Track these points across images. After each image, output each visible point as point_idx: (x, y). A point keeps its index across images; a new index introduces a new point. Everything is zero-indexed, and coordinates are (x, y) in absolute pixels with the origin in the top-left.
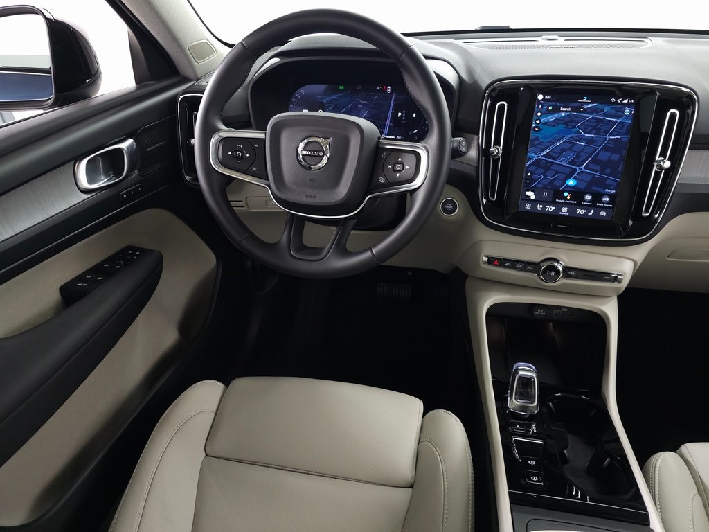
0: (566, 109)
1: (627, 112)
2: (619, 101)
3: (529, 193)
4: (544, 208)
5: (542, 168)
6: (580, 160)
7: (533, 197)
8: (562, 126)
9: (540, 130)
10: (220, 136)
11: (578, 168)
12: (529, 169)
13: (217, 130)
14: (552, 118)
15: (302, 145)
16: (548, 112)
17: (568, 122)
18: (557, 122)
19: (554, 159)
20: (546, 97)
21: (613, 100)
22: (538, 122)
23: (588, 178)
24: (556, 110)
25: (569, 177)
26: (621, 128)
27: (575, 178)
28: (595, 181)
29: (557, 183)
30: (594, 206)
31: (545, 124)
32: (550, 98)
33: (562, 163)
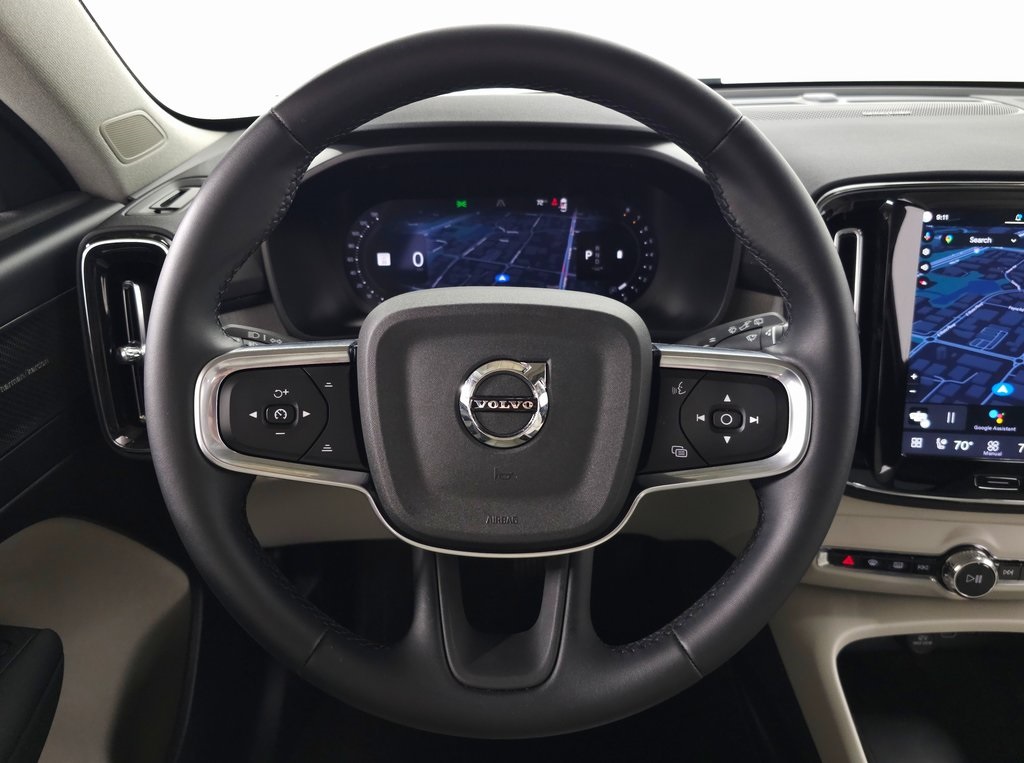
0: (980, 241)
3: (918, 416)
4: (951, 445)
5: (941, 362)
6: (1018, 344)
7: (925, 424)
8: (975, 276)
9: (930, 284)
10: (220, 371)
11: (1014, 359)
12: (912, 367)
13: (210, 355)
14: (953, 259)
16: (943, 249)
17: (987, 266)
18: (964, 267)
19: (965, 342)
20: (939, 217)
22: (925, 267)
24: (961, 242)
25: (996, 379)
27: (1009, 381)
29: (974, 392)
31: (941, 271)
32: (946, 217)
33: (981, 351)
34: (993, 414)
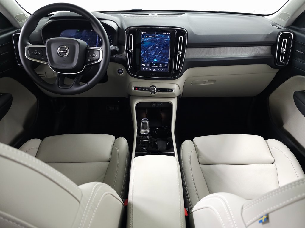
0: (151, 37)
1: (168, 37)
2: (166, 33)
3: (143, 65)
4: (148, 69)
5: (146, 56)
6: (157, 53)
7: (144, 66)
8: (150, 42)
9: (144, 43)
10: (28, 47)
11: (157, 56)
12: (142, 57)
13: (27, 45)
14: (147, 39)
15: (59, 49)
16: (145, 38)
17: (152, 41)
18: (149, 41)
19: (149, 53)
20: (144, 33)
21: (164, 33)
22: (143, 41)
23: (160, 59)
24: (148, 37)
25: (154, 59)
26: (167, 42)
27: (156, 59)
28: (162, 59)
29: (151, 61)
30: (163, 68)
31: (145, 41)
33: (152, 54)
34: (154, 64)
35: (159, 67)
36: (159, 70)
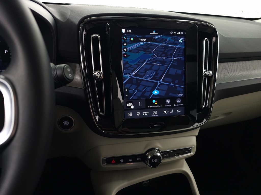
0: (143, 40)
1: (181, 41)
2: (175, 33)
3: (129, 105)
4: (141, 114)
5: (135, 84)
6: (159, 75)
7: (132, 107)
8: (142, 53)
9: (128, 56)
11: (158, 82)
12: (126, 87)
14: (134, 46)
16: (131, 43)
17: (146, 49)
18: (139, 49)
19: (142, 77)
20: (128, 31)
21: (171, 33)
22: (125, 50)
23: (166, 88)
24: (137, 41)
25: (153, 89)
26: (179, 52)
27: (157, 89)
28: (170, 89)
29: (147, 94)
30: (173, 107)
31: (131, 51)
32: (130, 31)
33: (147, 80)
34: (154, 101)
35: (164, 108)
36: (166, 112)
